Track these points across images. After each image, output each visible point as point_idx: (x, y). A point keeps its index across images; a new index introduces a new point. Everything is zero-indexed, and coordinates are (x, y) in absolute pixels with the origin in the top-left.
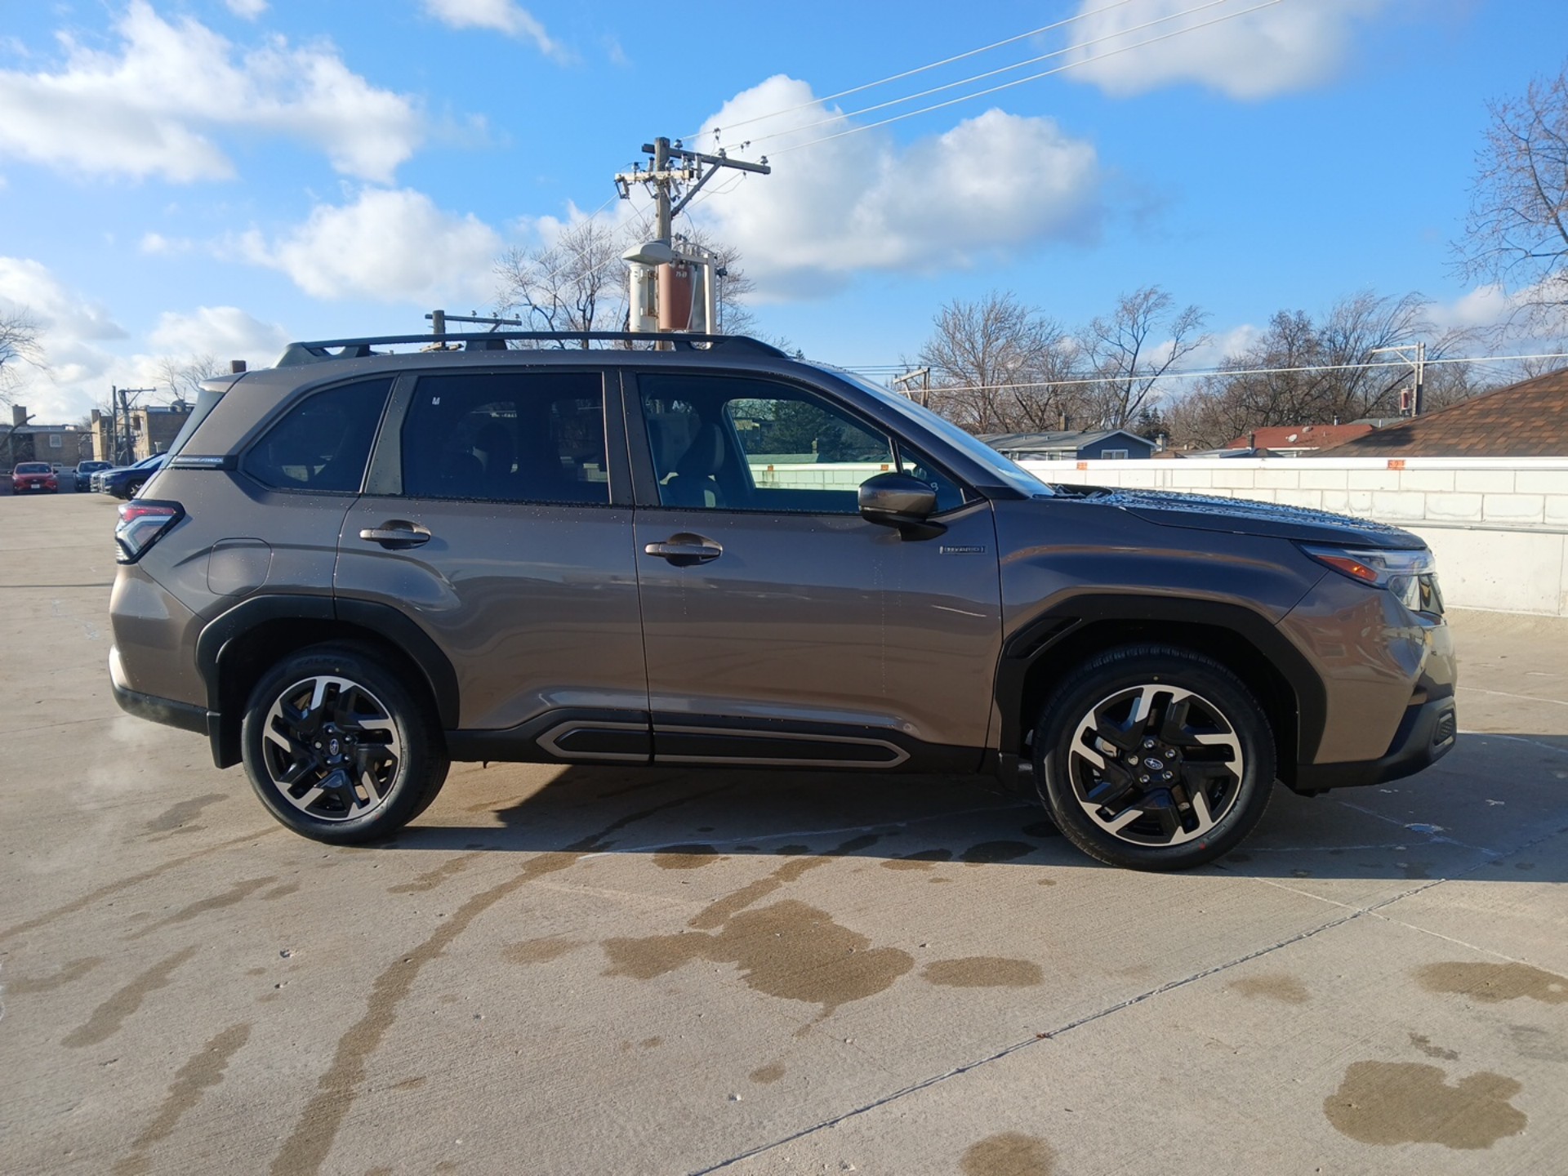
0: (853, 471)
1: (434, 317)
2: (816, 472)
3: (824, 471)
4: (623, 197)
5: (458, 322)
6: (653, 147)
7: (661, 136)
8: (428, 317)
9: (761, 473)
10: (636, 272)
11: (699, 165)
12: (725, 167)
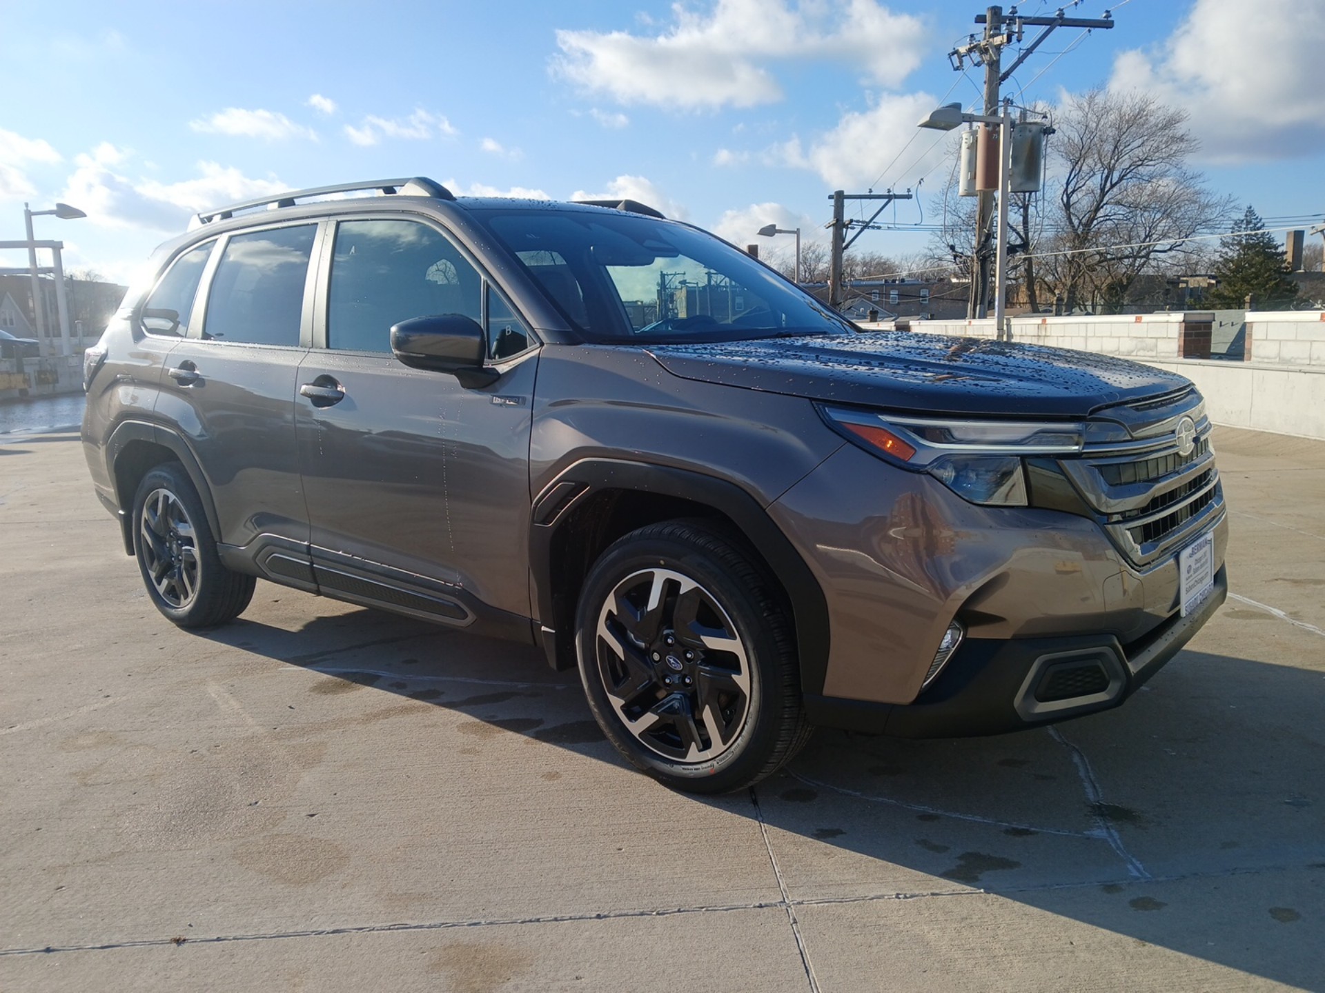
0: (1111, 323)
1: (835, 197)
2: (1080, 325)
3: (1087, 323)
4: (957, 69)
5: (859, 200)
6: (985, 16)
7: (993, 5)
8: (830, 197)
9: (1036, 326)
10: (966, 139)
11: (1020, 27)
12: (1063, 27)
